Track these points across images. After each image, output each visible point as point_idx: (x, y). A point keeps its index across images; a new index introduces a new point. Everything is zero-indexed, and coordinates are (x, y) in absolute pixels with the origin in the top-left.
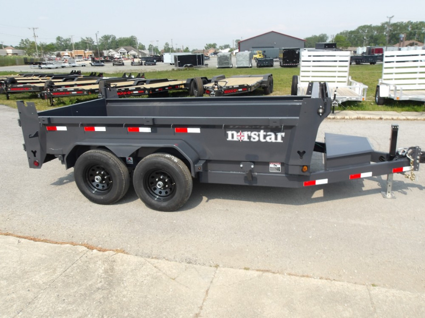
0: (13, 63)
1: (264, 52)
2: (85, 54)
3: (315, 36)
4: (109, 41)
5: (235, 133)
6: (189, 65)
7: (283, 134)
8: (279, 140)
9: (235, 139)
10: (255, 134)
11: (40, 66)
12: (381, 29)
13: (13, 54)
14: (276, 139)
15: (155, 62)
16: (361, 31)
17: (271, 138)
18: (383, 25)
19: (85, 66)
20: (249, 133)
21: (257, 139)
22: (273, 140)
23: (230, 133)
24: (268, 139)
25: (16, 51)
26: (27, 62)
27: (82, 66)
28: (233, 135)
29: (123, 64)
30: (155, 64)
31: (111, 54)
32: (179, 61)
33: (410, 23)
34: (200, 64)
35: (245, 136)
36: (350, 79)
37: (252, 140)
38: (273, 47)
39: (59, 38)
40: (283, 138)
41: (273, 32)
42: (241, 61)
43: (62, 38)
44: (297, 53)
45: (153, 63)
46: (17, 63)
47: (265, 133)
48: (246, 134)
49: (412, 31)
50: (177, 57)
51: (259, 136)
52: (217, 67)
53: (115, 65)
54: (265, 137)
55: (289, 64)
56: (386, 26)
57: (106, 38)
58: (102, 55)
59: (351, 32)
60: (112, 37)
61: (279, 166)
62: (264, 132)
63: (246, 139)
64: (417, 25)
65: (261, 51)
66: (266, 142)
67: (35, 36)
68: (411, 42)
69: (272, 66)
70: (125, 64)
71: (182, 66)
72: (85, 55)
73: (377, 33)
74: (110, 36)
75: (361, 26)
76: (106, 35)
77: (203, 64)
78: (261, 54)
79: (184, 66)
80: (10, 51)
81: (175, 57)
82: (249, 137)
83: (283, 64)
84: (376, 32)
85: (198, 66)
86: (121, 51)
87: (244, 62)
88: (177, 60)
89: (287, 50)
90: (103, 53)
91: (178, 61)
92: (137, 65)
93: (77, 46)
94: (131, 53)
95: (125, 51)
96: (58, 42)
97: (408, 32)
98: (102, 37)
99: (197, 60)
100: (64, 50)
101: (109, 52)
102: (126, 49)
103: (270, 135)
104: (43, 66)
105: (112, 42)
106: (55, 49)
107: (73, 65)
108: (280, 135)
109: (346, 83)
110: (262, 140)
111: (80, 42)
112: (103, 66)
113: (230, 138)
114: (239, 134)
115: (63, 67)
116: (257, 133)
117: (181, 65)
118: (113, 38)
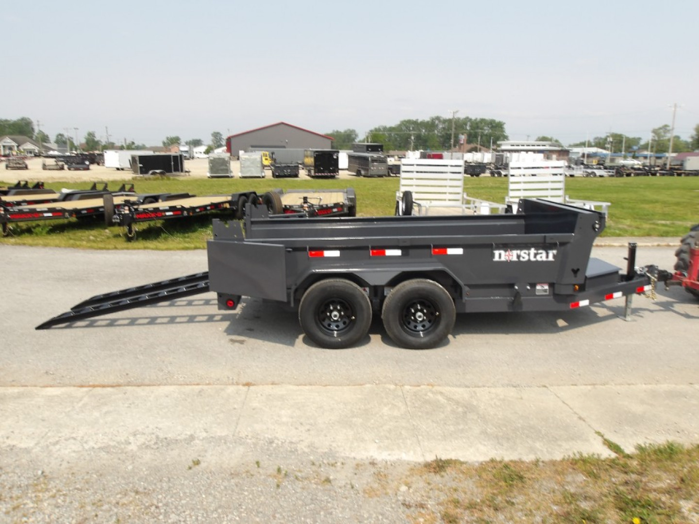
1: (273, 153)
3: (337, 132)
5: (502, 252)
6: (158, 171)
7: (555, 252)
8: (551, 258)
9: (503, 259)
10: (525, 253)
12: (430, 125)
14: (547, 257)
15: (88, 166)
16: (404, 128)
17: (542, 256)
18: (433, 120)
20: (519, 252)
21: (527, 258)
22: (544, 259)
23: (497, 253)
24: (539, 258)
28: (500, 255)
29: (26, 168)
30: (88, 169)
32: (141, 165)
33: (468, 119)
34: (176, 170)
35: (513, 255)
36: (465, 196)
37: (521, 259)
38: (284, 147)
40: (554, 256)
41: (283, 123)
42: (248, 167)
44: (335, 157)
45: (84, 166)
47: (536, 252)
48: (515, 253)
49: (472, 131)
50: (137, 159)
51: (529, 255)
52: (209, 175)
53: (9, 168)
54: (536, 255)
55: (324, 173)
56: (437, 122)
59: (391, 129)
61: (546, 287)
62: (536, 249)
63: (515, 259)
64: (477, 123)
65: (267, 153)
66: (537, 261)
68: (472, 145)
69: (296, 176)
70: (29, 167)
71: (146, 172)
73: (426, 131)
75: (405, 121)
77: (182, 171)
78: (268, 158)
79: (151, 172)
81: (133, 158)
82: (518, 256)
83: (315, 173)
84: (424, 131)
85: (174, 173)
86: (5, 144)
87: (253, 169)
88: (138, 163)
89: (320, 153)
91: (140, 163)
92: (54, 169)
94: (25, 148)
97: (467, 131)
99: (172, 163)
102: (14, 140)
103: (541, 253)
108: (552, 253)
109: (461, 202)
110: (532, 259)
113: (496, 258)
114: (507, 253)
116: (527, 252)
117: (144, 171)
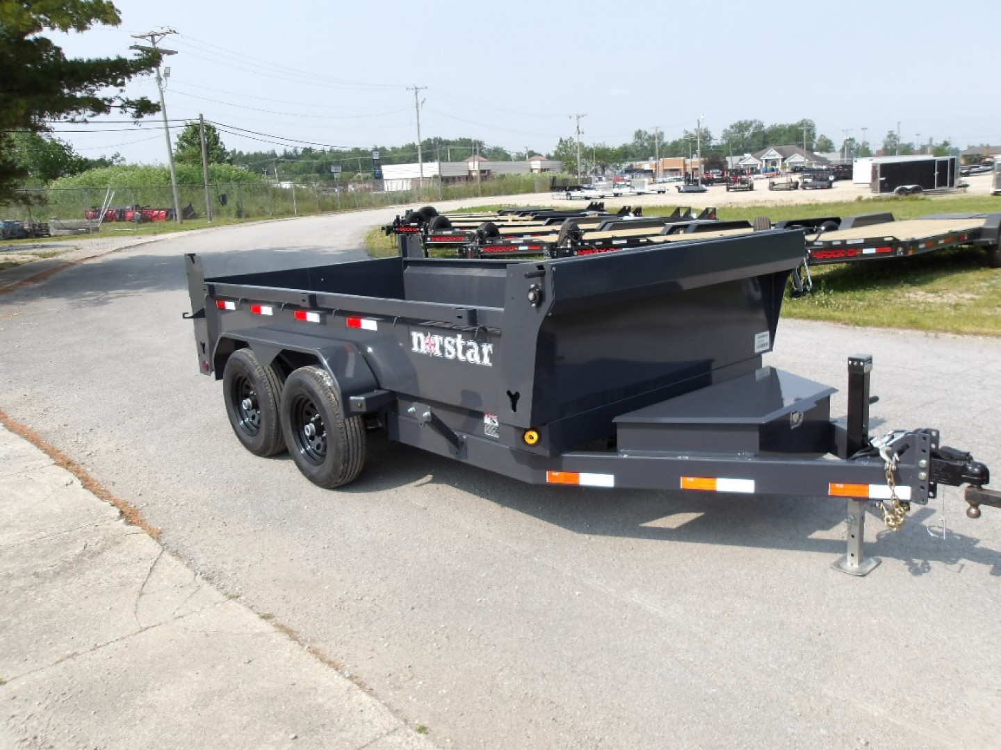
0: (530, 188)
2: (685, 165)
4: (747, 134)
5: (423, 336)
6: (909, 187)
7: (491, 348)
8: (486, 361)
9: (423, 349)
10: (450, 343)
11: (570, 194)
13: (543, 170)
14: (481, 357)
15: (831, 183)
17: (474, 354)
19: (664, 192)
20: (441, 339)
21: (453, 354)
22: (477, 359)
23: (416, 335)
24: (469, 355)
25: (549, 164)
26: (555, 186)
27: (659, 192)
28: (419, 340)
29: (751, 188)
30: (830, 187)
31: (744, 165)
32: (883, 179)
34: (942, 182)
35: (435, 345)
37: (446, 354)
39: (638, 134)
40: (490, 357)
43: (646, 133)
45: (825, 183)
46: (536, 188)
47: (464, 342)
48: (437, 339)
50: (878, 169)
51: (455, 347)
52: (992, 190)
53: (731, 190)
54: (464, 350)
57: (742, 127)
58: (721, 166)
60: (754, 125)
61: (496, 423)
62: (463, 338)
63: (437, 352)
66: (467, 362)
67: (579, 133)
70: (755, 187)
71: (891, 189)
72: (685, 169)
74: (751, 122)
76: (743, 120)
77: (952, 184)
79: (898, 188)
80: (536, 164)
81: (874, 167)
82: (442, 349)
85: (936, 188)
86: (767, 158)
88: (879, 174)
90: (726, 163)
91: (881, 177)
92: (782, 189)
93: (675, 150)
94: (791, 161)
95: (779, 157)
96: (637, 142)
98: (732, 127)
99: (936, 173)
100: (646, 159)
101: (741, 160)
102: (780, 151)
103: (472, 348)
104: (575, 193)
105: (754, 135)
106: (630, 158)
107: (639, 190)
108: (487, 349)
110: (460, 356)
111: (680, 140)
112: (703, 191)
113: (416, 347)
114: (428, 339)
115: (616, 195)
116: (453, 340)
117: (885, 187)
118: (756, 127)
